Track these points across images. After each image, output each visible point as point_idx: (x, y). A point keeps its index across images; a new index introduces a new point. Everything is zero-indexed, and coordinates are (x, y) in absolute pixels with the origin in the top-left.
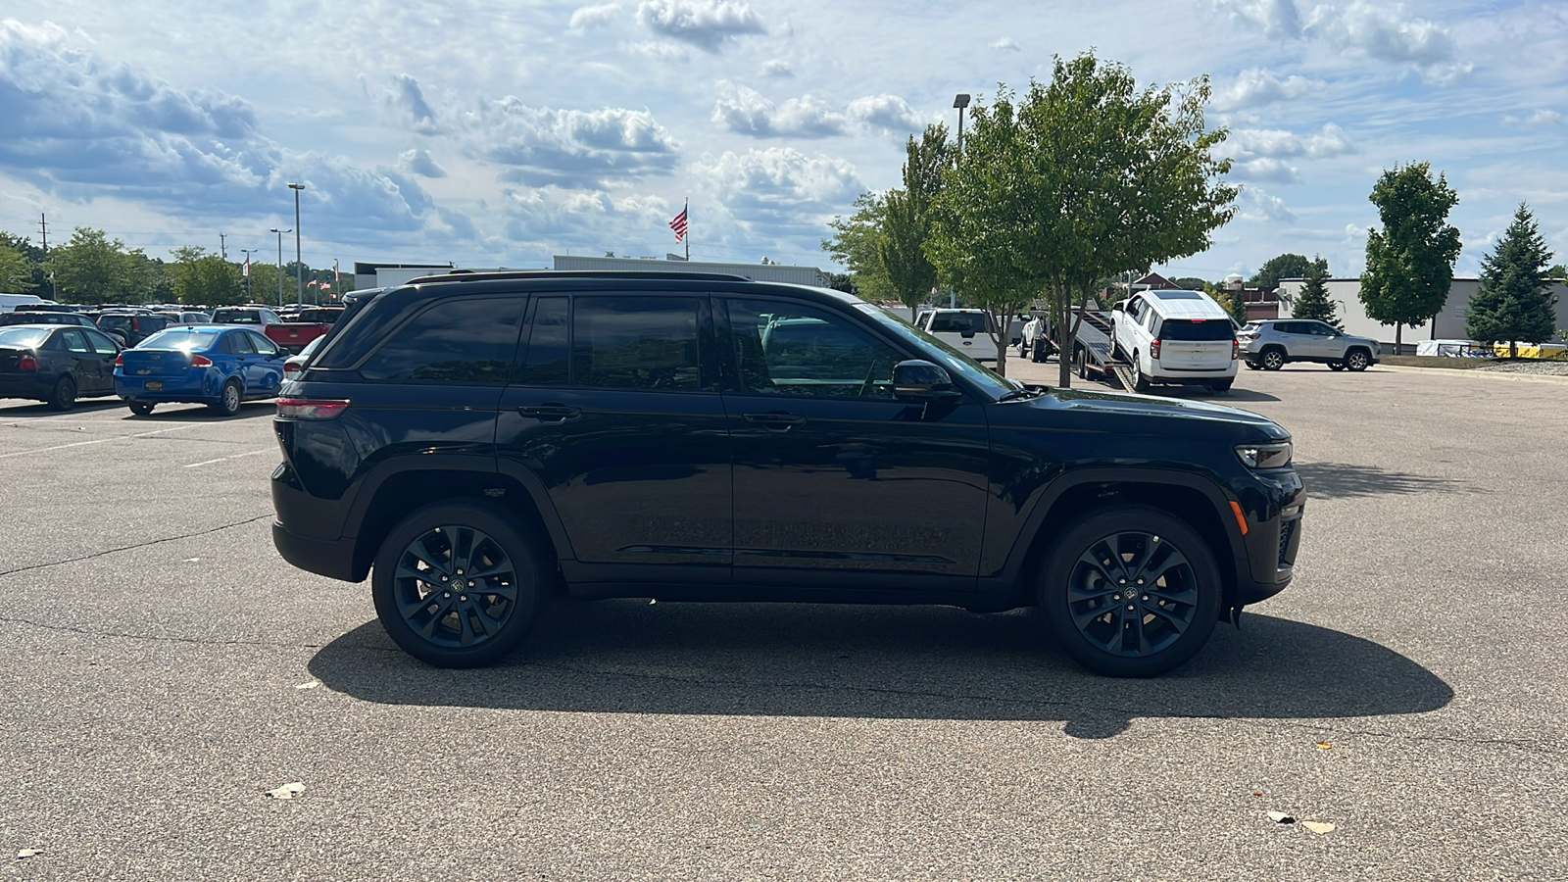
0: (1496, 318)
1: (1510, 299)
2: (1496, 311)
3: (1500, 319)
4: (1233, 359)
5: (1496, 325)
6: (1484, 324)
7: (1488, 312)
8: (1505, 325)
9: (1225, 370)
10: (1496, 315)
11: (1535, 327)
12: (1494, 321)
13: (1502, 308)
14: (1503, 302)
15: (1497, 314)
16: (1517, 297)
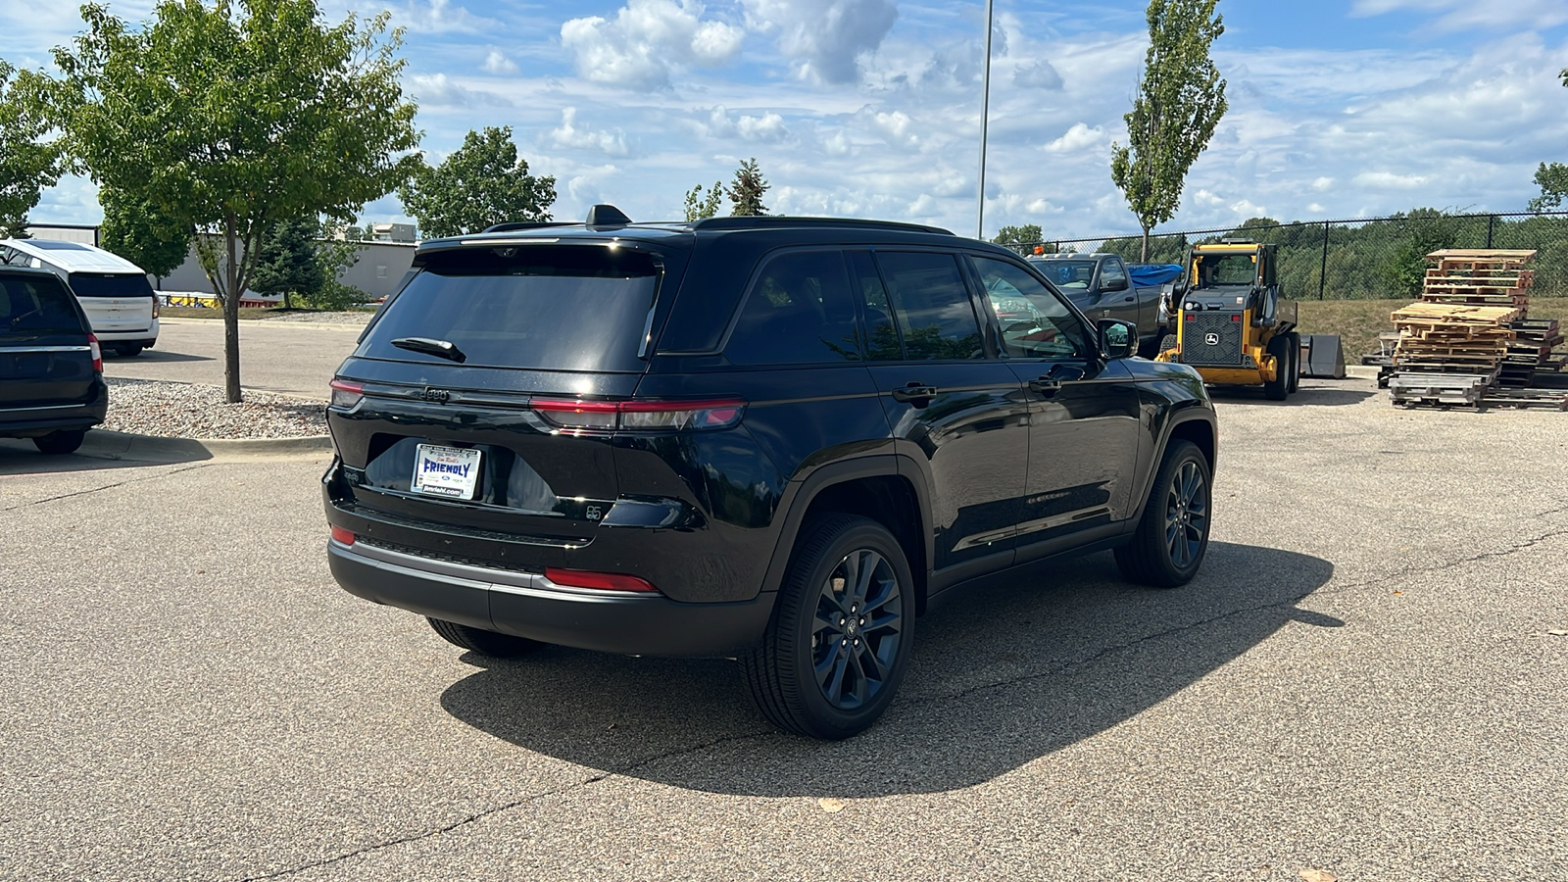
0: (275, 270)
1: (286, 253)
2: (273, 262)
3: (279, 271)
4: (153, 318)
5: (275, 277)
6: (263, 276)
7: (266, 264)
8: (284, 277)
9: (146, 330)
10: (274, 268)
11: (309, 279)
12: (273, 273)
13: (279, 261)
14: (279, 254)
15: (276, 266)
16: (292, 250)
